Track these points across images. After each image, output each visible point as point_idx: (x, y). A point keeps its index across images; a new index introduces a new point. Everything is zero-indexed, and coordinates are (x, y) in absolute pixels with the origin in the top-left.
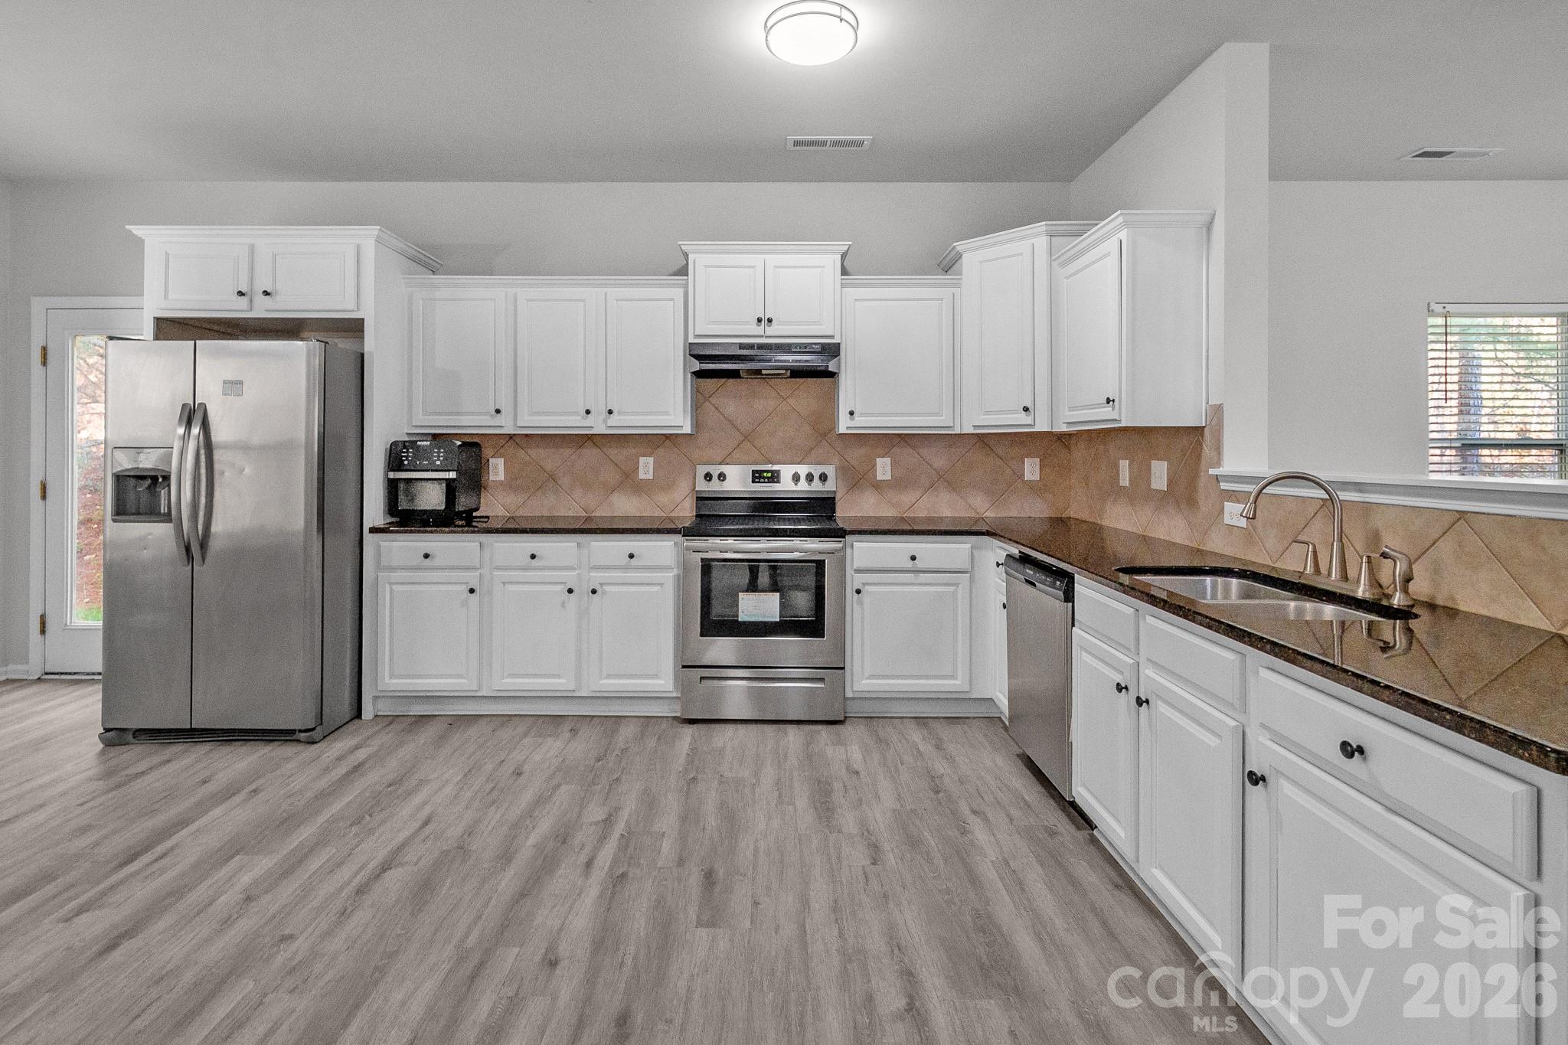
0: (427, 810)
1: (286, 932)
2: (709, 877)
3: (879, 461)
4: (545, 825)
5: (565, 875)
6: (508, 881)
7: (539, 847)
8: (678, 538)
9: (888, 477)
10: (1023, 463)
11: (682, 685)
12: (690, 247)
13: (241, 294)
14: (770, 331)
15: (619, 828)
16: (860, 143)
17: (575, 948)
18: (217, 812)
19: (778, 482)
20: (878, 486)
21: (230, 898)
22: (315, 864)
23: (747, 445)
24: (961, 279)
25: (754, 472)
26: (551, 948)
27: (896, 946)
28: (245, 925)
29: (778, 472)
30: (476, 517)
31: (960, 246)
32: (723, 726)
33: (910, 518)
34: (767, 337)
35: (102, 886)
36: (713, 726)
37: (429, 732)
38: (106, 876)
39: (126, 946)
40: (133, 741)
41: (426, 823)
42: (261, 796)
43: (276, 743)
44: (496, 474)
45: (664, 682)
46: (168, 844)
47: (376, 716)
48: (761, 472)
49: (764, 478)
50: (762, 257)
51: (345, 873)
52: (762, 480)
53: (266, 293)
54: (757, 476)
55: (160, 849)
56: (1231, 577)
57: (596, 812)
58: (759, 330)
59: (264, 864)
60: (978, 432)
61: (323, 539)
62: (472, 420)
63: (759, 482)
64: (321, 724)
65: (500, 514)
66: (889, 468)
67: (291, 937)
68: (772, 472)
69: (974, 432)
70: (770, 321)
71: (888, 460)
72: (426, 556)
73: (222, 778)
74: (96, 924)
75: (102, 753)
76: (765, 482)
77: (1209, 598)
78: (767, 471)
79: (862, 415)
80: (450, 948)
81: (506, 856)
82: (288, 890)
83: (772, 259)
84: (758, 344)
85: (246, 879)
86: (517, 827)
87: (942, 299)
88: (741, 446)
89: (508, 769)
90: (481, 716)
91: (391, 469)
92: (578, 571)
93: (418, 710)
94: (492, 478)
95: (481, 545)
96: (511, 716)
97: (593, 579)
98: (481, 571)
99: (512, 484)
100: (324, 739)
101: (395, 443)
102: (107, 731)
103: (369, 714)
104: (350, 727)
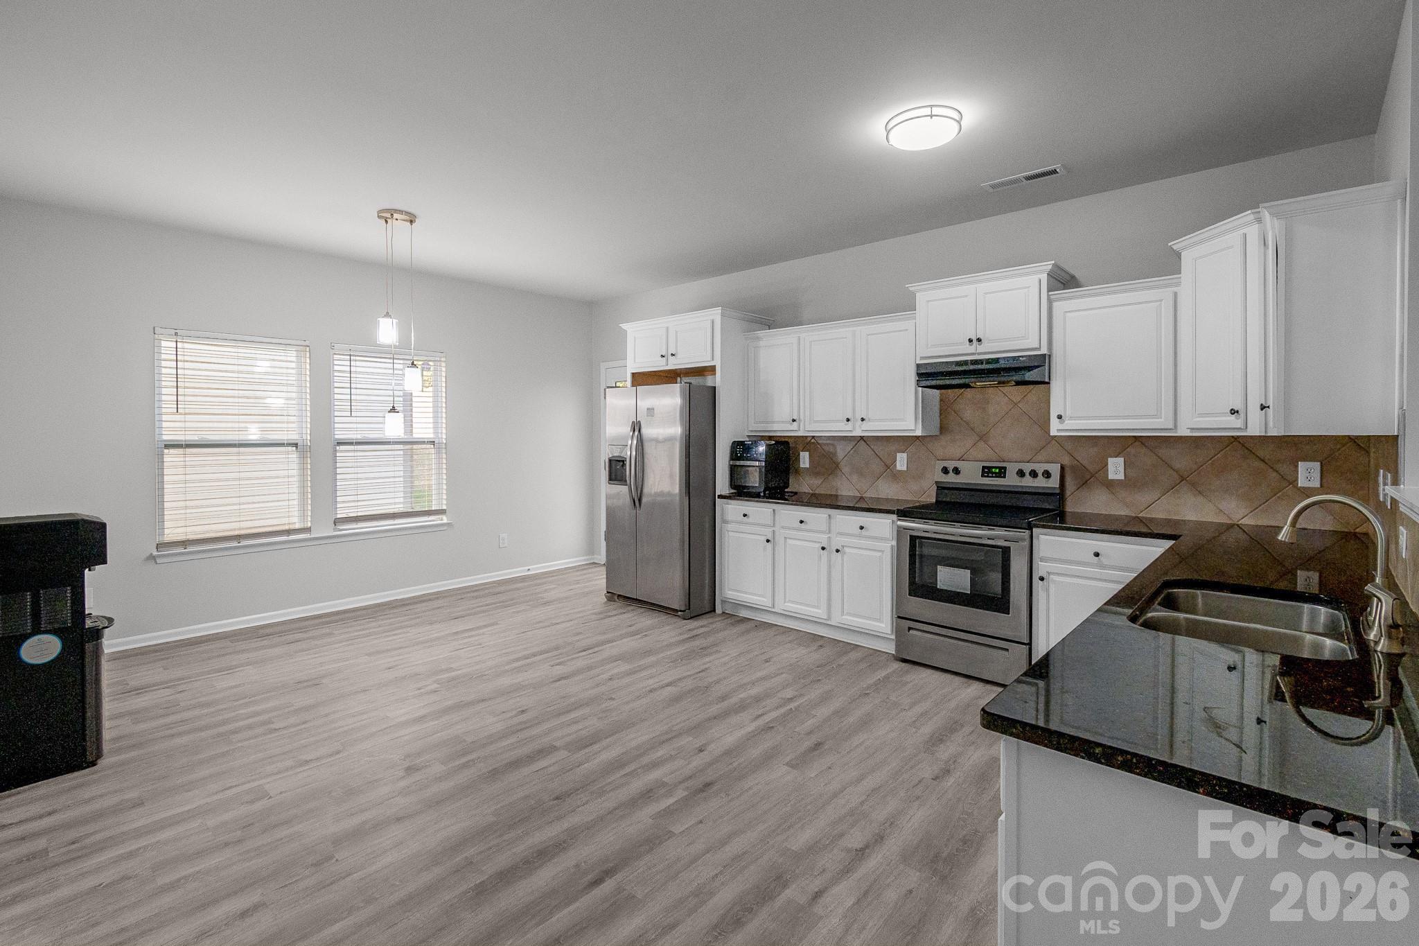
0: (707, 666)
1: (613, 697)
2: (818, 745)
3: (1111, 461)
4: (754, 691)
5: (745, 716)
6: (715, 709)
7: (742, 700)
8: (894, 517)
9: (1121, 476)
10: (1297, 466)
11: (898, 632)
12: (916, 288)
13: (663, 356)
14: (981, 348)
15: (792, 705)
16: (1055, 172)
17: (715, 749)
18: (625, 640)
19: (1004, 477)
20: (1110, 485)
21: (605, 676)
22: (644, 673)
23: (981, 444)
24: (1180, 278)
25: (984, 468)
26: (705, 745)
27: (892, 822)
28: (603, 689)
29: (1005, 468)
30: (788, 492)
31: (1176, 245)
32: (922, 669)
33: (1146, 518)
34: (979, 354)
35: (570, 657)
36: (917, 667)
37: (743, 627)
38: (573, 654)
39: (563, 682)
40: (617, 600)
41: (703, 671)
42: (647, 638)
43: (669, 616)
44: (804, 463)
45: (884, 626)
46: (600, 648)
47: (723, 613)
48: (990, 468)
49: (993, 473)
50: (973, 286)
51: (651, 682)
52: (990, 475)
53: (673, 355)
54: (986, 471)
55: (596, 649)
56: (1303, 603)
57: (789, 693)
58: (971, 349)
59: (624, 667)
60: (1194, 434)
61: (689, 498)
62: (782, 427)
63: (988, 476)
64: (689, 609)
65: (806, 491)
66: (1122, 469)
67: (614, 699)
68: (1000, 468)
69: (1191, 434)
70: (979, 340)
71: (1121, 460)
72: (745, 515)
73: (638, 626)
74: (559, 670)
75: (605, 603)
76: (992, 477)
77: (1305, 627)
78: (996, 468)
79: (1071, 418)
80: (665, 728)
81: (723, 698)
82: (627, 680)
83: (983, 287)
84: (971, 361)
85: (615, 671)
86: (742, 686)
87: (1161, 300)
88: (977, 444)
89: (764, 657)
90: (776, 625)
91: (732, 458)
92: (829, 535)
93: (744, 613)
94: (802, 465)
95: (774, 510)
96: (792, 629)
97: (837, 542)
98: (773, 529)
99: (814, 470)
100: (691, 618)
101: (734, 442)
102: (608, 592)
103: (719, 610)
104: (708, 616)
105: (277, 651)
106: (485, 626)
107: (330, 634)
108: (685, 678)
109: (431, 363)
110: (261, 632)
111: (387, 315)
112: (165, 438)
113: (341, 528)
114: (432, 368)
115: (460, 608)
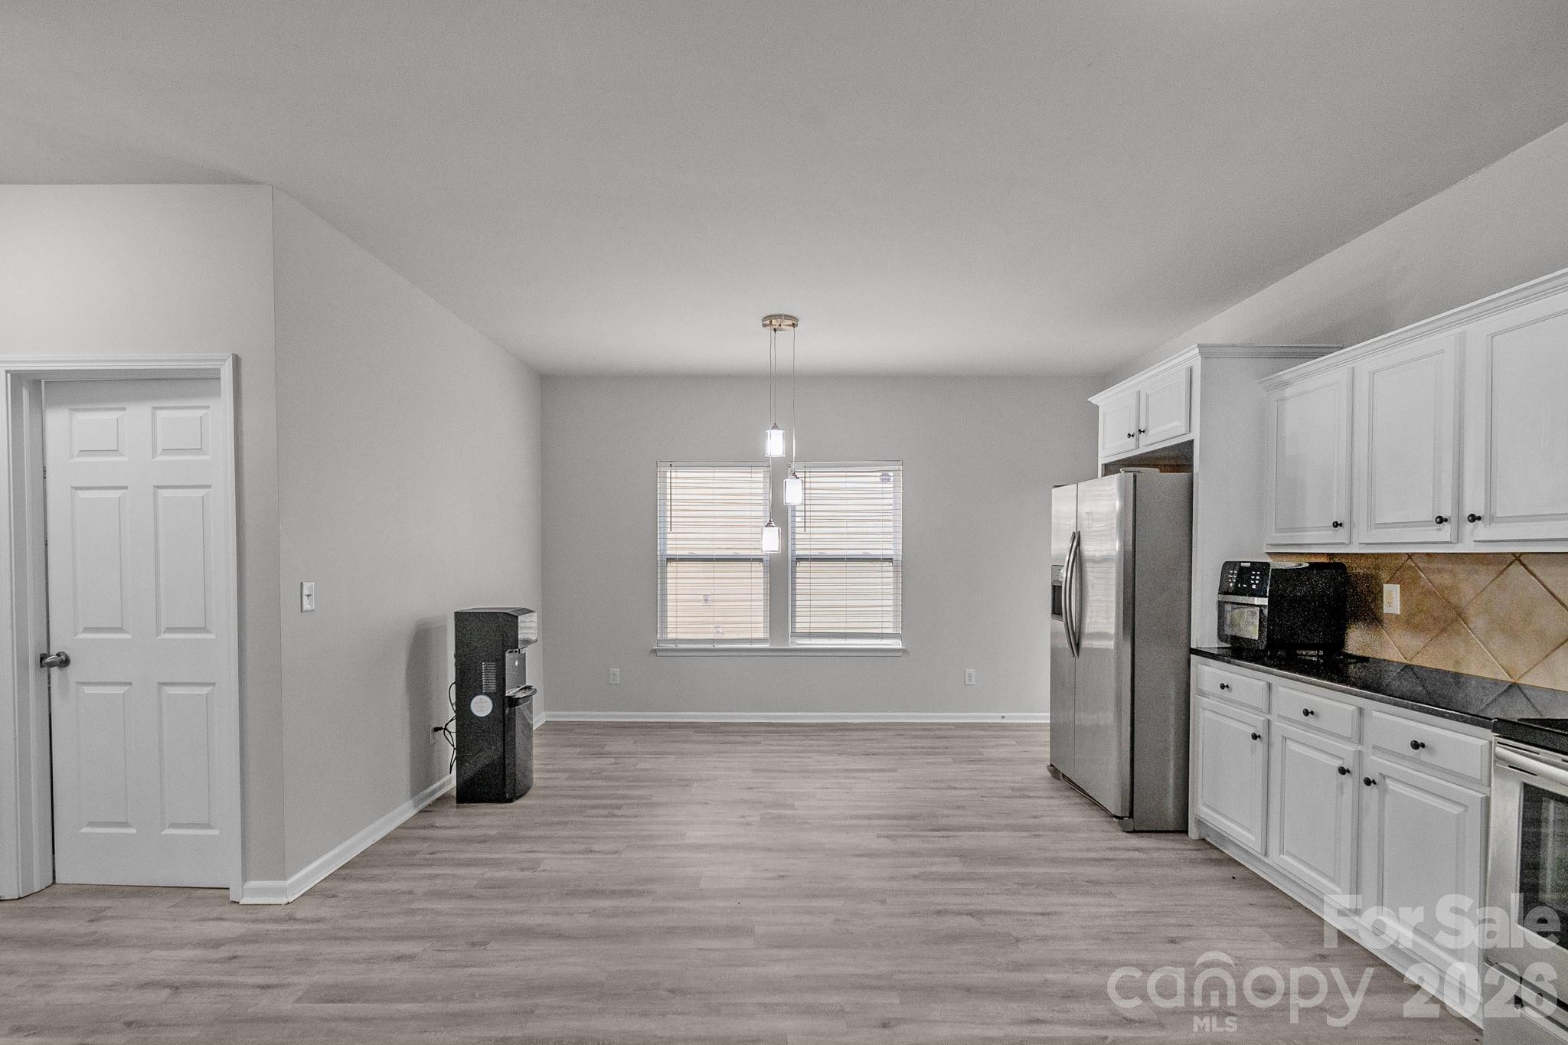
8: (1491, 736)
13: (1130, 436)
40: (1062, 779)
44: (1392, 605)
47: (1201, 839)
53: (1142, 432)
62: (1320, 537)
64: (1131, 817)
72: (1223, 686)
90: (1274, 888)
91: (1223, 591)
92: (1360, 748)
93: (1231, 852)
94: (1386, 610)
95: (1270, 686)
96: (1300, 905)
97: (1375, 764)
98: (1268, 717)
99: (1410, 621)
100: (1134, 832)
101: (1226, 563)
102: (1052, 765)
103: (1193, 833)
104: (1171, 836)
105: (705, 747)
106: (873, 771)
107: (758, 743)
108: (1006, 913)
109: (891, 474)
110: (723, 728)
111: (775, 427)
112: (669, 552)
113: (799, 642)
114: (892, 479)
115: (885, 745)
